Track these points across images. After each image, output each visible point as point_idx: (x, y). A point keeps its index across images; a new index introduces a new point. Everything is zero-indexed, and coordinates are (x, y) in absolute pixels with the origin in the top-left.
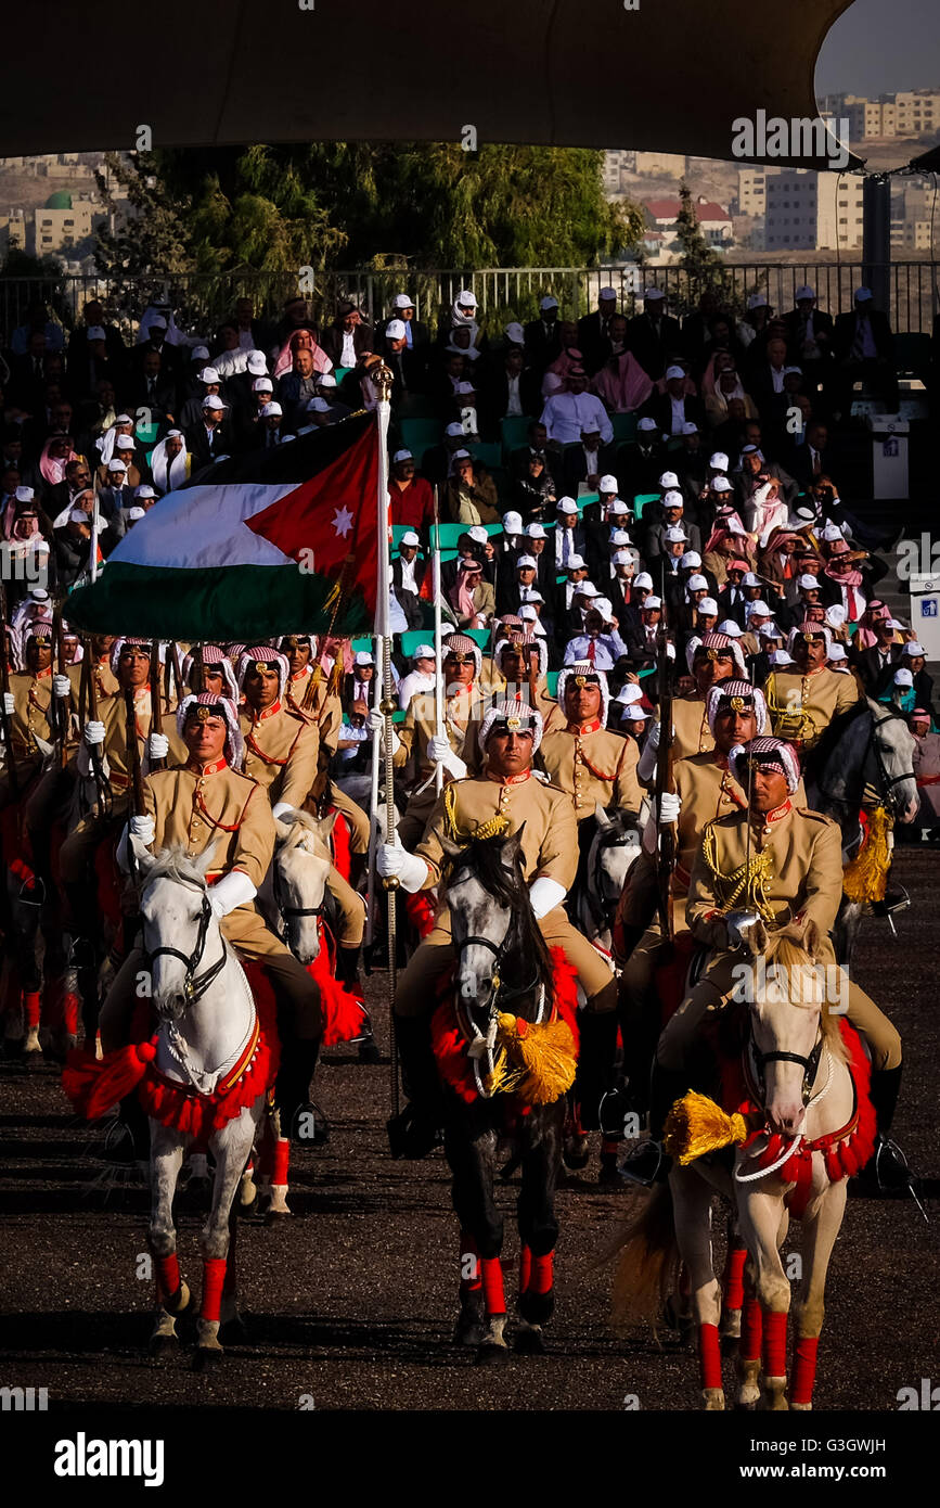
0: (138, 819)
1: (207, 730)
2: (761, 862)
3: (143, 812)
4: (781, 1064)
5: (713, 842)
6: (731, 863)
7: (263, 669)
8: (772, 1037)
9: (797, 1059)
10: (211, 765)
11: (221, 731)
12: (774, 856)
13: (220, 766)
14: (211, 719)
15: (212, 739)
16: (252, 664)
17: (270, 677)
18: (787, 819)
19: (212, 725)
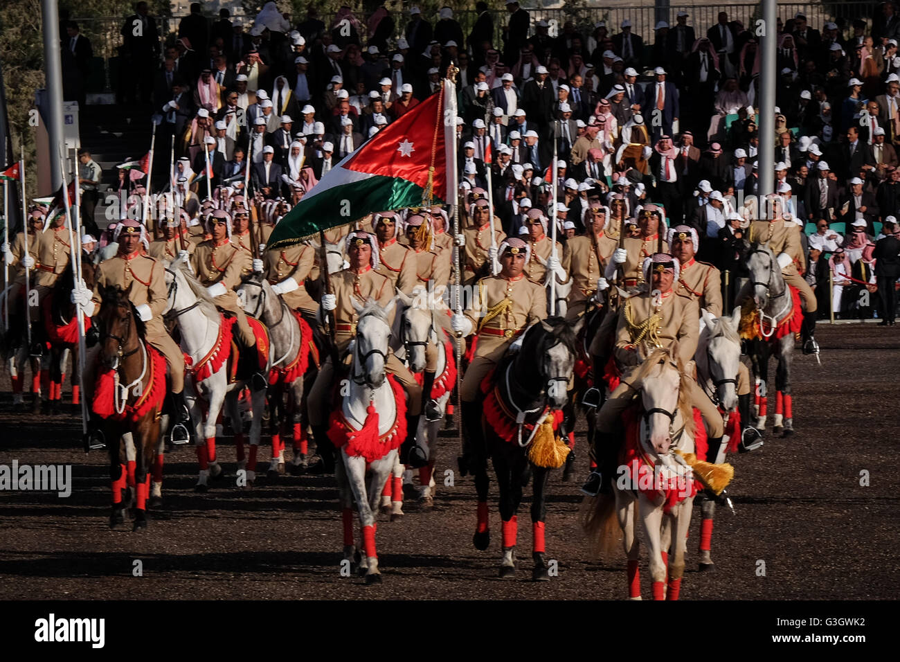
0: (328, 296)
1: (362, 252)
2: (655, 319)
3: (329, 292)
4: (656, 414)
5: (630, 308)
6: (639, 320)
7: (387, 221)
8: (652, 401)
9: (666, 413)
10: (363, 269)
11: (368, 252)
12: (663, 317)
13: (367, 269)
14: (364, 246)
15: (363, 256)
16: (381, 219)
17: (390, 226)
18: (671, 297)
19: (364, 249)
